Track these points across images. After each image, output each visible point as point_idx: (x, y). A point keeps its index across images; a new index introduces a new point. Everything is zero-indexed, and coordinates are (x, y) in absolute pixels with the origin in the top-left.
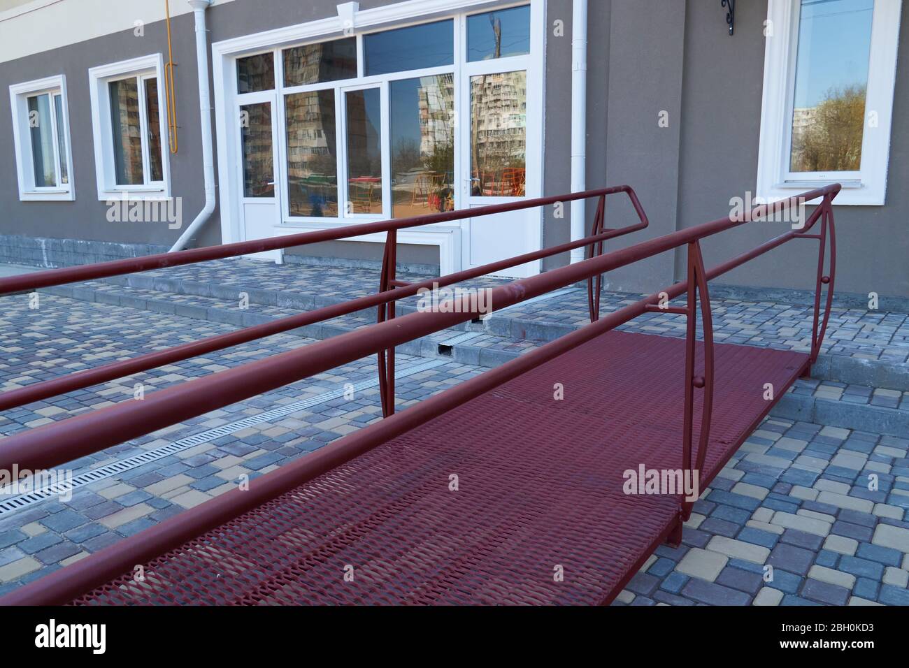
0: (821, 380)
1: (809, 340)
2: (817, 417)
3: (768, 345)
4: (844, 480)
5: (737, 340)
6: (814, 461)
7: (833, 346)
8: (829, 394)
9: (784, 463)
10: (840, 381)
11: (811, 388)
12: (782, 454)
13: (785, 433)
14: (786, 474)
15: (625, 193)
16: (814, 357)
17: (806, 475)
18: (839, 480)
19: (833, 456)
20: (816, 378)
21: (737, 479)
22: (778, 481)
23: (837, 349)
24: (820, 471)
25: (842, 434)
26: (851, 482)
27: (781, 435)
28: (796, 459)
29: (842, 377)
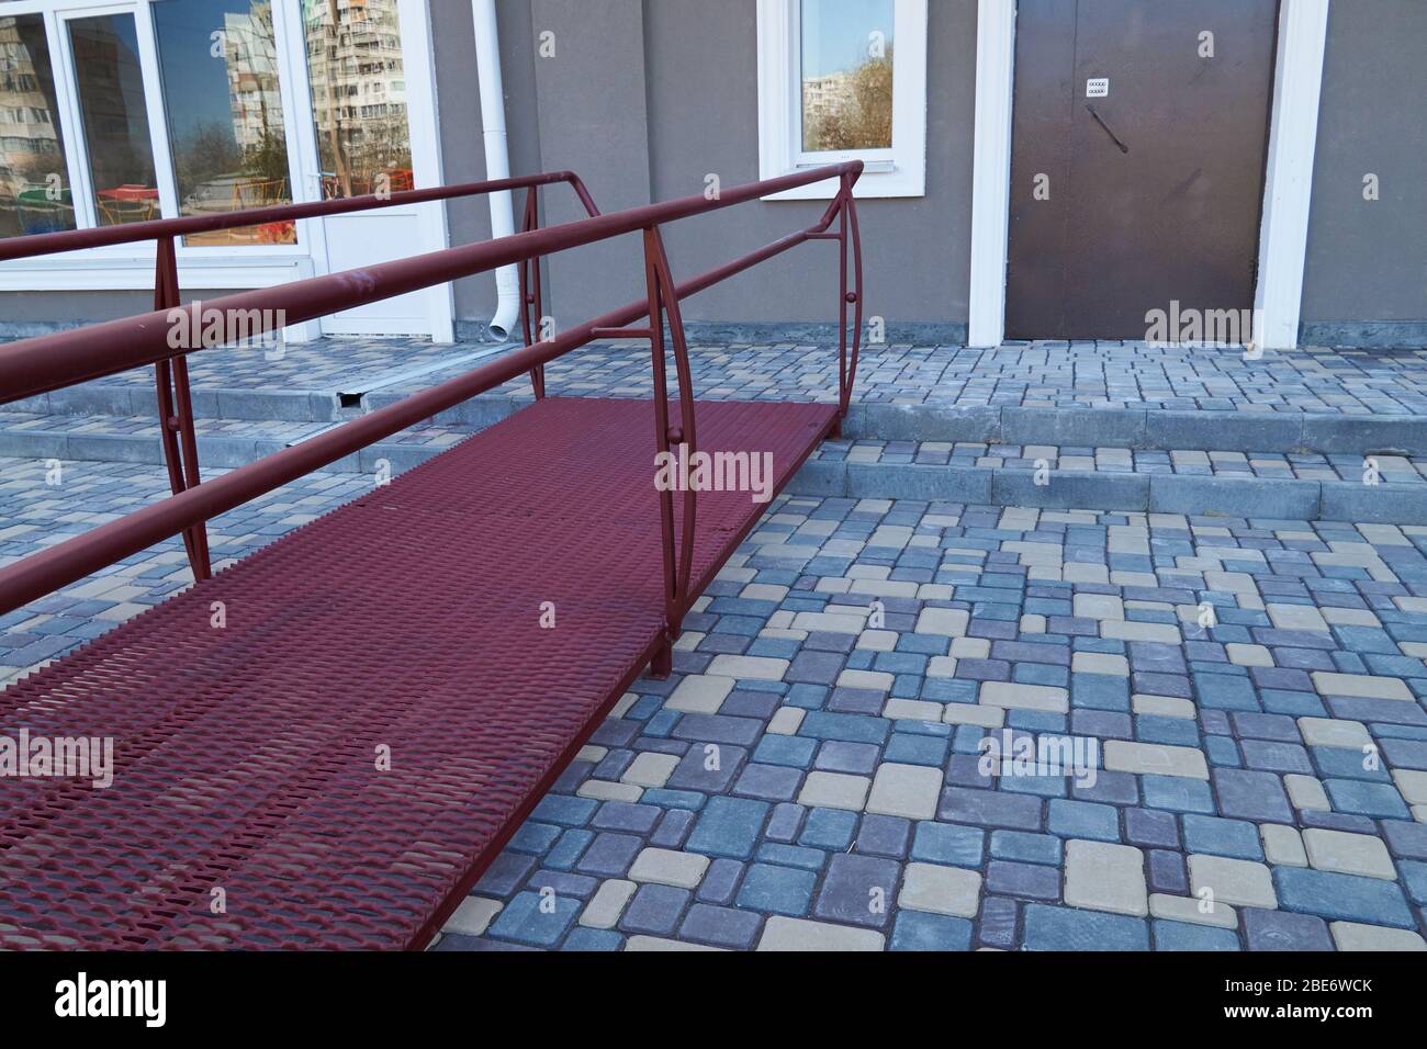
0: (855, 439)
1: (837, 388)
2: (850, 488)
3: (784, 398)
4: (884, 562)
5: (744, 396)
6: (847, 544)
7: (867, 393)
8: (865, 456)
9: (809, 552)
10: (879, 439)
11: (842, 451)
12: (809, 540)
13: (811, 514)
14: (812, 565)
15: (567, 184)
16: (843, 408)
17: (837, 562)
18: (878, 563)
19: (871, 534)
20: (848, 437)
21: (748, 581)
22: (801, 575)
23: (874, 395)
24: (855, 556)
25: (883, 507)
26: (892, 562)
27: (805, 518)
28: (823, 545)
29: (880, 433)
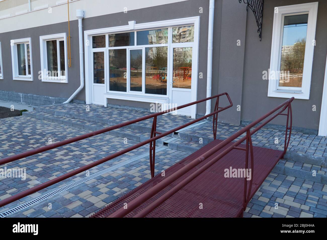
0: (287, 160)
1: (283, 146)
2: (285, 173)
3: (270, 147)
4: (293, 196)
5: (261, 145)
6: (284, 189)
7: (291, 148)
8: (289, 165)
9: (274, 190)
10: (293, 161)
11: (284, 163)
12: (274, 186)
13: (275, 178)
14: (275, 194)
16: (285, 152)
17: (281, 194)
18: (291, 196)
19: (290, 187)
20: (286, 159)
21: (260, 195)
22: (272, 196)
23: (292, 149)
24: (285, 193)
25: (293, 179)
26: (294, 197)
27: (274, 179)
28: (278, 188)
29: (293, 159)
